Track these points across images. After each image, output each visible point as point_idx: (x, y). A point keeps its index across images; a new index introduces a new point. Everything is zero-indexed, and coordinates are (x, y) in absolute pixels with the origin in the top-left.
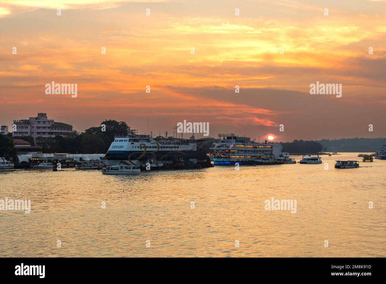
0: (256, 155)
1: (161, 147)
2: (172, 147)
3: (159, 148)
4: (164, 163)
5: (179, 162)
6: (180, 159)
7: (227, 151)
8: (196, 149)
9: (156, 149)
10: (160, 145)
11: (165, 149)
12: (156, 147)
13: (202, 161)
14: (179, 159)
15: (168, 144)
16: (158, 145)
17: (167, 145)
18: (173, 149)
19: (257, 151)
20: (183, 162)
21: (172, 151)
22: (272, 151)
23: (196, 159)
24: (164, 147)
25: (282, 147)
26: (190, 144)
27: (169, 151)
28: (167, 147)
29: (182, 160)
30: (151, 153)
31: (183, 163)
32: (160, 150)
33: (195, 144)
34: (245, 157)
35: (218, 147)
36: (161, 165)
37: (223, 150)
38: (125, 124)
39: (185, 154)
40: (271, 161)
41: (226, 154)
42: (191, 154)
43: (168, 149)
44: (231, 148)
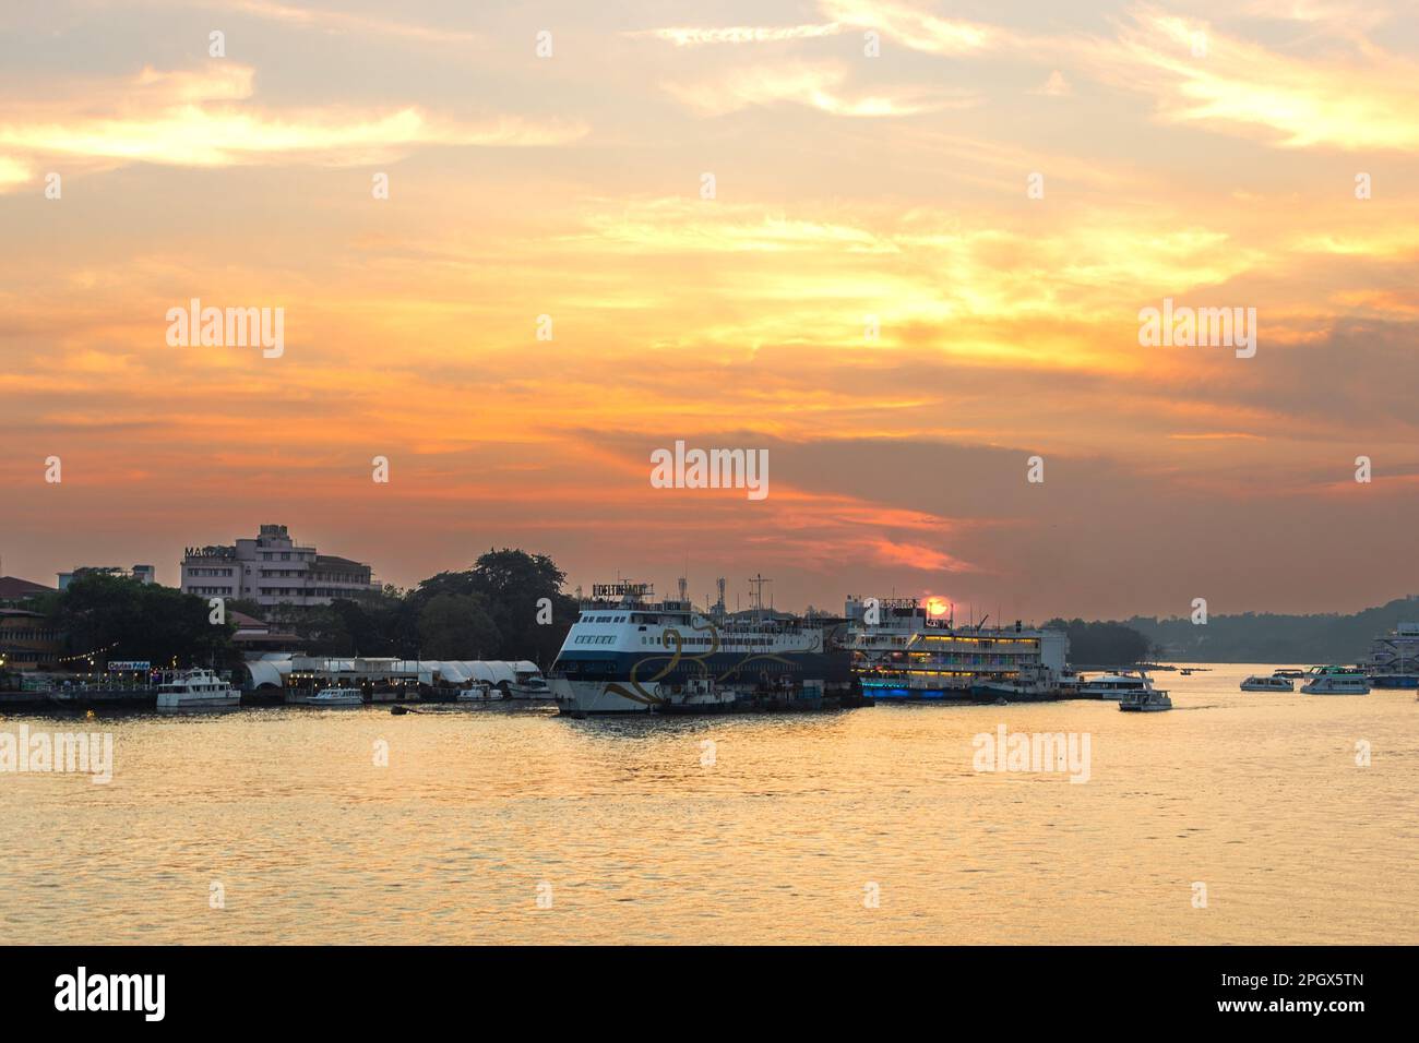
0: (989, 670)
1: (724, 642)
2: (754, 642)
3: (716, 645)
4: (737, 693)
5: (779, 688)
6: (781, 681)
7: (895, 654)
8: (820, 649)
9: (709, 648)
10: (721, 634)
11: (734, 649)
12: (708, 641)
13: (837, 687)
14: (777, 680)
15: (742, 631)
16: (715, 634)
17: (739, 636)
18: (757, 649)
19: (994, 656)
20: (790, 689)
21: (754, 654)
22: (1037, 655)
23: (822, 681)
24: (732, 642)
25: (1068, 645)
26: (804, 631)
27: (744, 655)
28: (740, 642)
29: (788, 685)
30: (693, 658)
31: (790, 694)
32: (720, 649)
33: (820, 633)
34: (954, 675)
35: (868, 641)
36: (730, 697)
37: (887, 652)
38: (549, 564)
39: (790, 663)
40: (1041, 688)
41: (896, 666)
42: (804, 664)
43: (742, 649)
44: (912, 645)
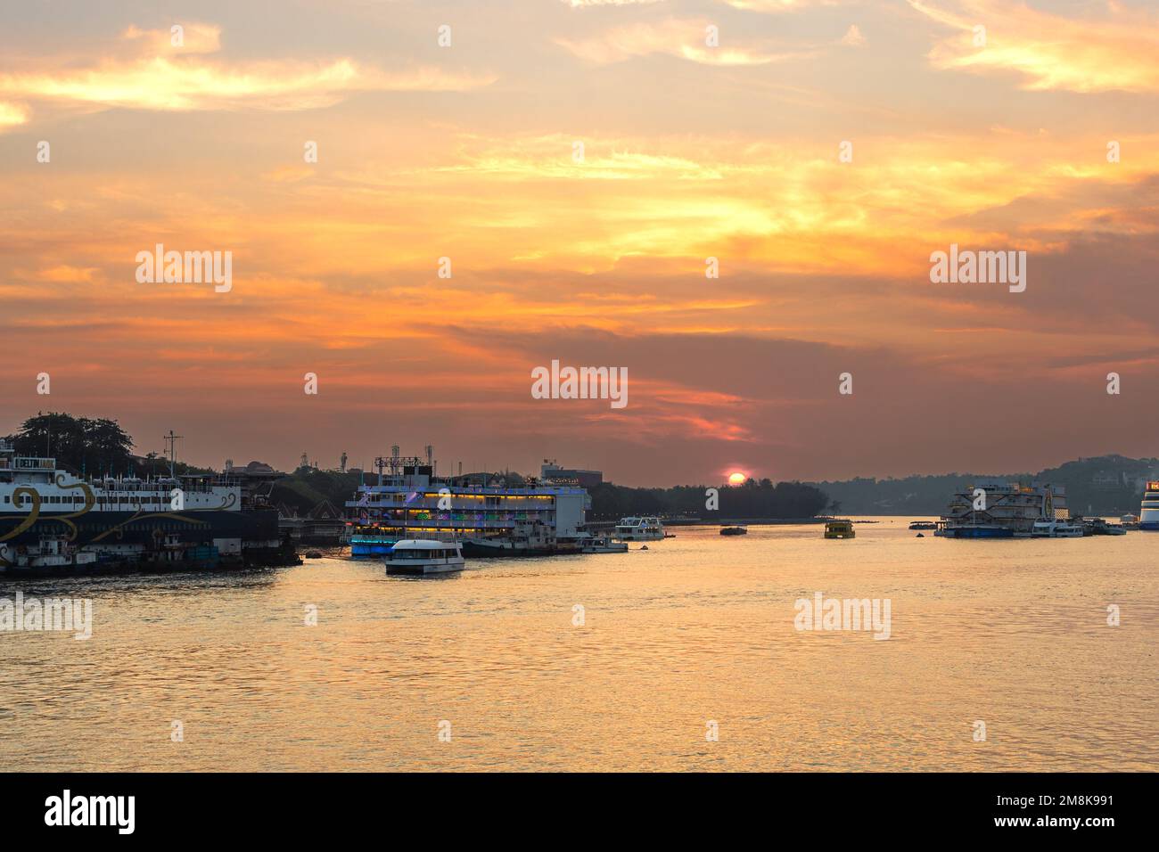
0: (495, 526)
1: (101, 500)
2: (145, 500)
3: (90, 502)
4: (98, 554)
5: (163, 549)
6: (167, 540)
7: (398, 511)
8: (237, 507)
9: (81, 507)
10: (96, 492)
11: (115, 507)
12: (79, 500)
13: (261, 545)
14: (163, 540)
15: (130, 489)
16: (88, 491)
17: (124, 494)
18: (149, 507)
19: (501, 512)
20: (179, 549)
21: (143, 513)
22: (552, 512)
23: (239, 540)
24: (113, 500)
26: (215, 489)
27: (133, 513)
28: (124, 500)
29: (175, 543)
30: (57, 517)
31: (176, 554)
32: (96, 508)
33: (237, 490)
34: (476, 531)
35: (373, 499)
36: (87, 557)
37: (385, 509)
39: (197, 521)
40: (533, 543)
41: (392, 522)
42: (219, 522)
43: (126, 507)
44: (410, 502)
